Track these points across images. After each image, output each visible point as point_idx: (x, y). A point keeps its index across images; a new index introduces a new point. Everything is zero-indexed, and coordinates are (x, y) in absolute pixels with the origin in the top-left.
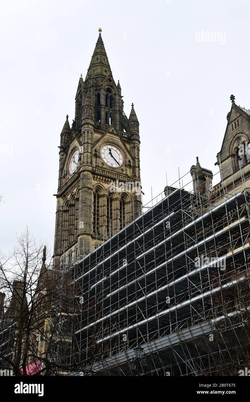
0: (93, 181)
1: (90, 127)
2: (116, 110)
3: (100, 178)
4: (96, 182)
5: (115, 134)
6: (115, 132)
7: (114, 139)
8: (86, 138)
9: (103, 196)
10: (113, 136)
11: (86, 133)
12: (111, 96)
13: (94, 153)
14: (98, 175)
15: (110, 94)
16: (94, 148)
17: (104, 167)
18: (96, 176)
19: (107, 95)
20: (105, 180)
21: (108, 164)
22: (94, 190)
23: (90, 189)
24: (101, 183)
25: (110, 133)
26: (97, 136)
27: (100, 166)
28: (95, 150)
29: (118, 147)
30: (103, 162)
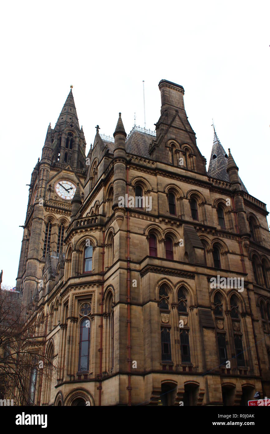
0: (45, 212)
1: (46, 165)
2: (75, 151)
3: (52, 210)
4: (48, 213)
5: (70, 171)
6: (71, 169)
7: (69, 175)
8: (42, 176)
9: (55, 225)
10: (69, 173)
11: (42, 171)
12: (72, 139)
13: (48, 187)
14: (49, 206)
15: (70, 138)
16: (49, 184)
17: (58, 199)
18: (48, 208)
19: (68, 138)
20: (57, 211)
21: (62, 197)
22: (46, 220)
23: (41, 219)
24: (53, 214)
25: (66, 170)
26: (53, 173)
27: (54, 199)
28: (50, 186)
29: (73, 182)
30: (57, 195)
